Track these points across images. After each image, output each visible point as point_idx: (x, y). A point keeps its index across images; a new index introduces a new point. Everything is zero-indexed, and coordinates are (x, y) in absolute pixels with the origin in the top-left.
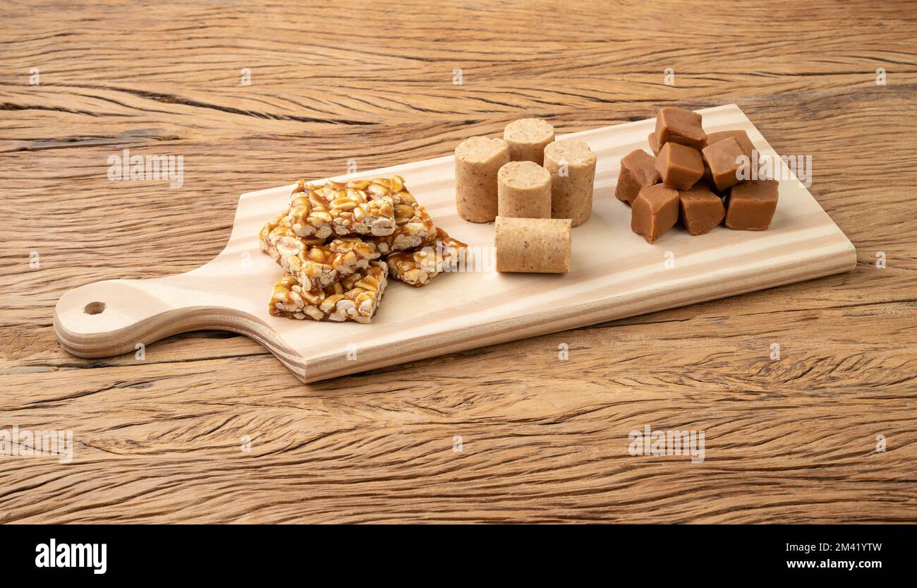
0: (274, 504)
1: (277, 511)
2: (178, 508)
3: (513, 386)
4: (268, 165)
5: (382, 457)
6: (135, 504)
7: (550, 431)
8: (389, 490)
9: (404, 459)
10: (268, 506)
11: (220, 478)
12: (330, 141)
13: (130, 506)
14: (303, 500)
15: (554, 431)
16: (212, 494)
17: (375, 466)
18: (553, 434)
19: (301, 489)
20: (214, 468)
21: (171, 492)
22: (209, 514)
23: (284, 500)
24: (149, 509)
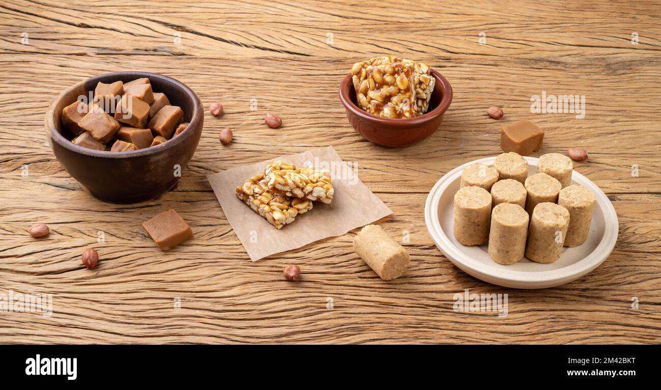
0: (255, 282)
1: (256, 286)
2: (197, 279)
3: (406, 224)
4: (270, 76)
5: (322, 260)
6: (172, 274)
7: (425, 253)
8: (325, 280)
9: (336, 262)
10: (252, 283)
11: (224, 263)
12: (309, 64)
13: (169, 275)
14: (272, 281)
15: (428, 253)
16: (219, 273)
17: (317, 265)
18: (428, 255)
19: (272, 275)
20: (221, 257)
21: (194, 269)
22: (216, 284)
23: (261, 280)
24: (180, 278)
